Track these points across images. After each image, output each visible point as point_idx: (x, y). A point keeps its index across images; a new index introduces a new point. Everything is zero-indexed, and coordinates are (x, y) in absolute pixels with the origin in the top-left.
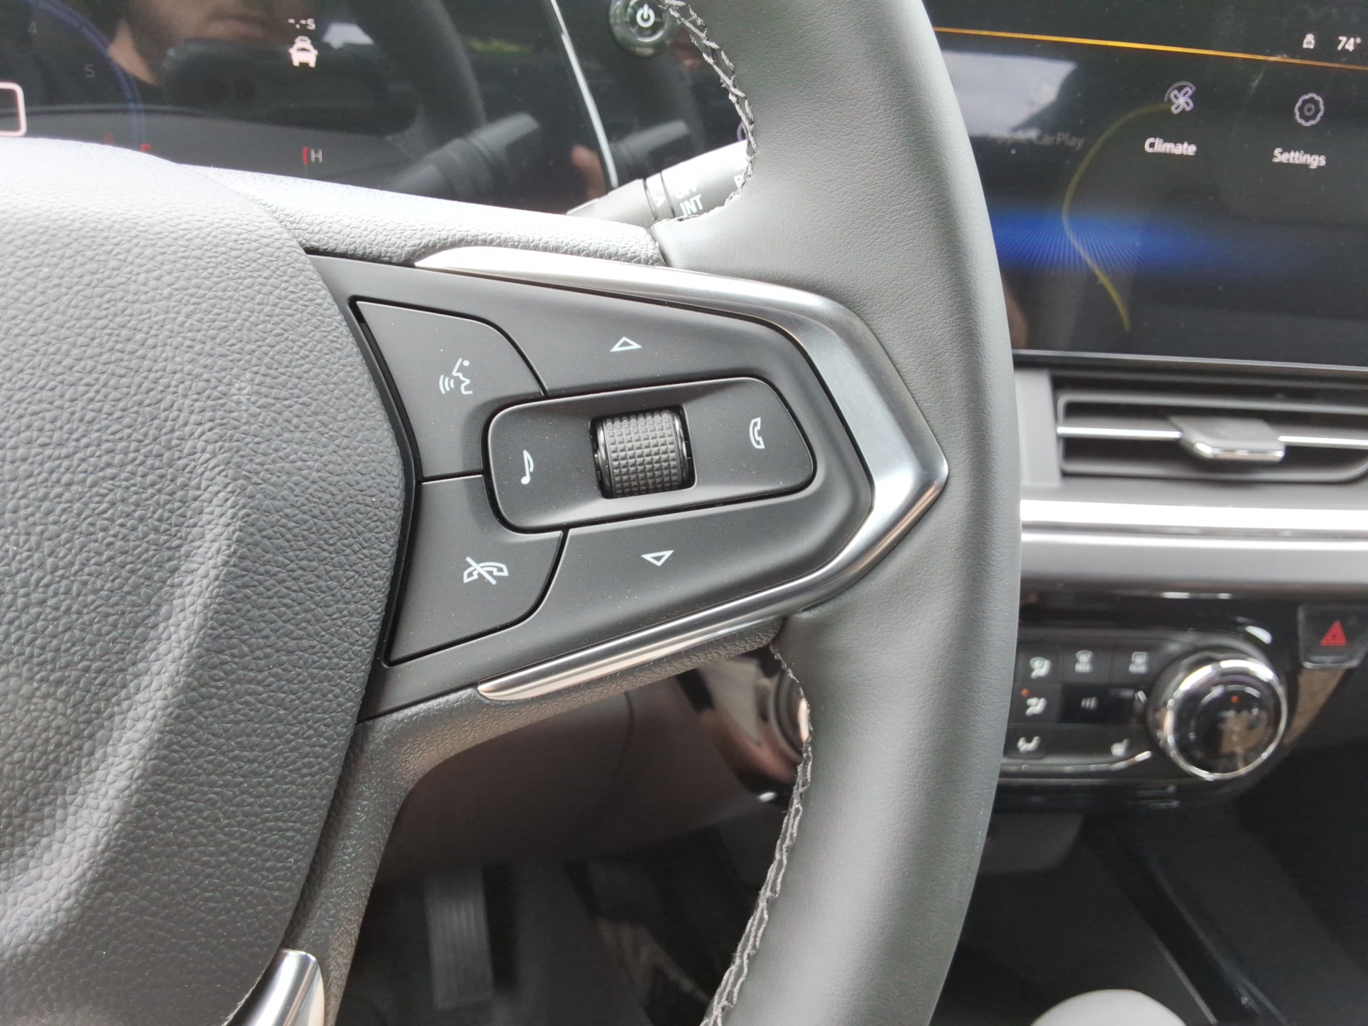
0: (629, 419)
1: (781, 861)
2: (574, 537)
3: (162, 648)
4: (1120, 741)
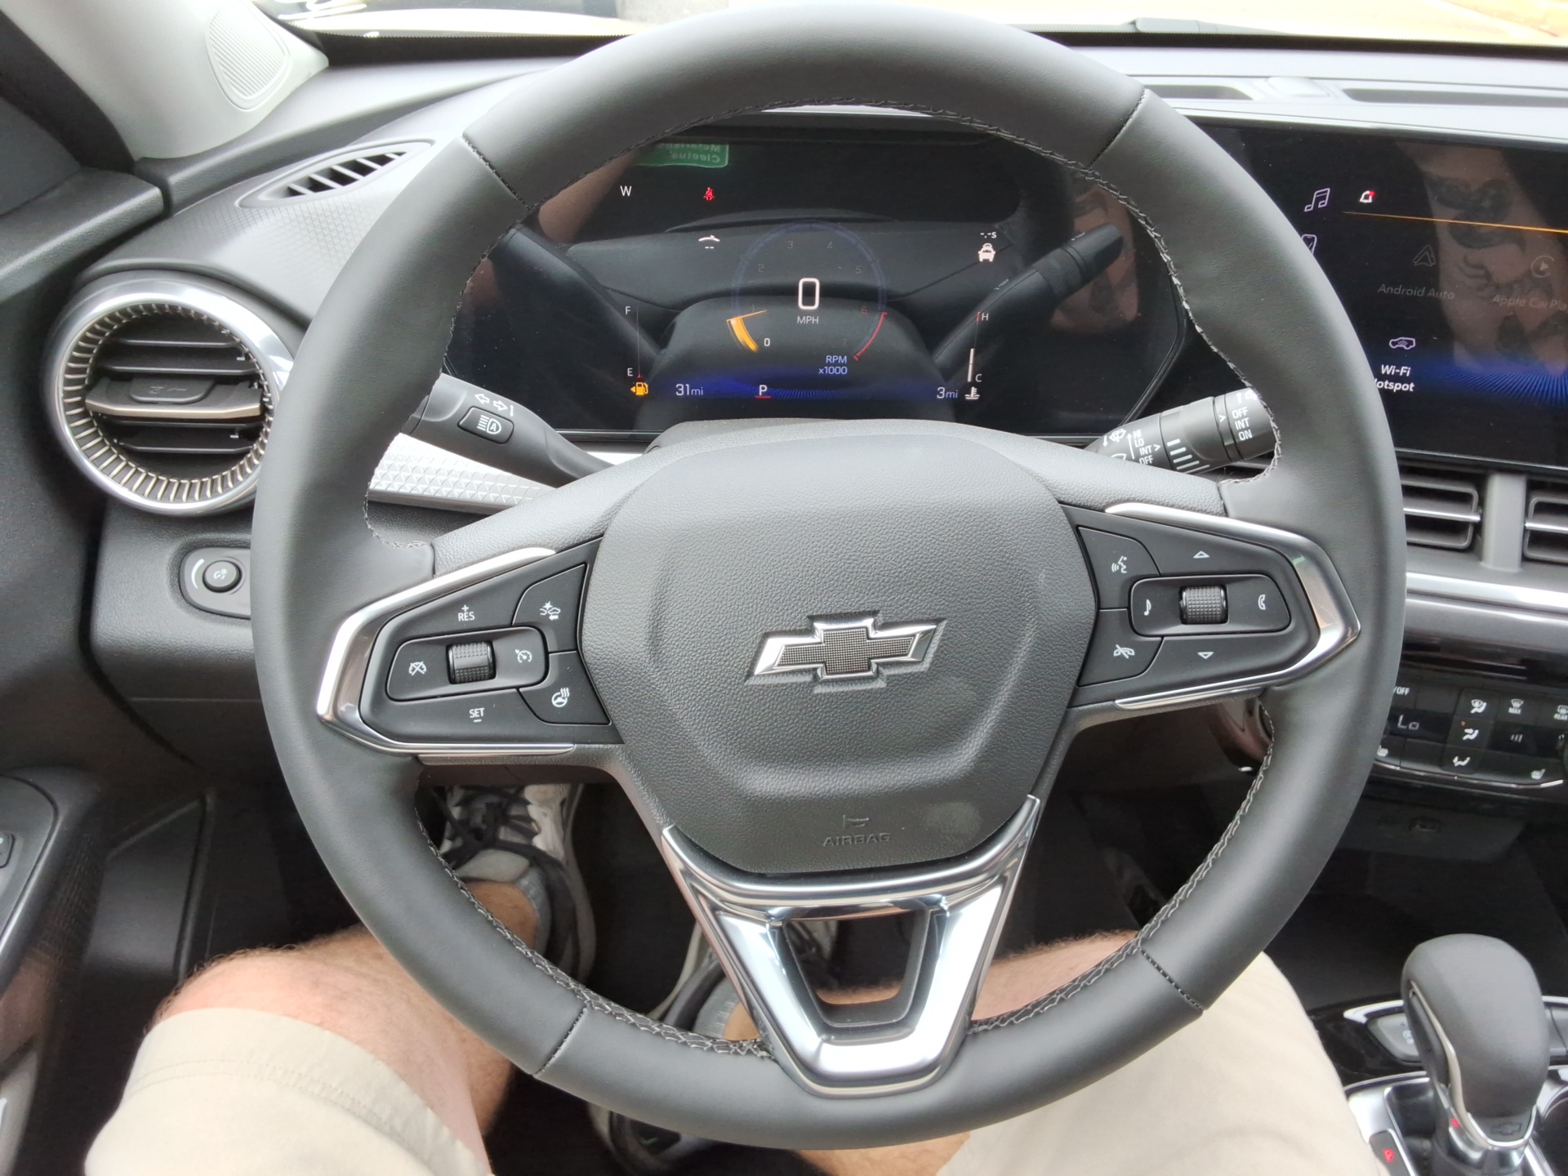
0: (1198, 589)
1: (1249, 800)
2: (1167, 642)
3: (1009, 676)
4: (1539, 769)
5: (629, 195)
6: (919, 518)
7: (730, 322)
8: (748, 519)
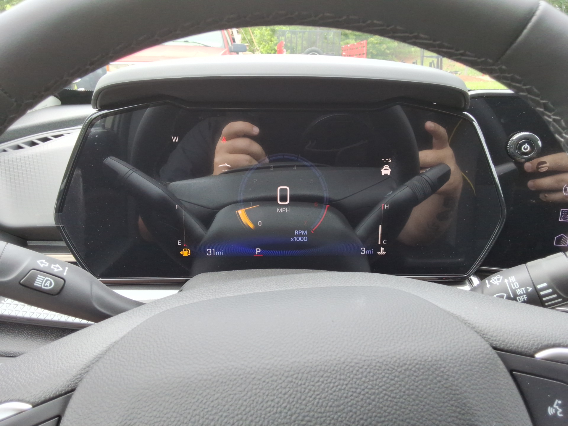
5: (177, 141)
6: (370, 372)
7: (238, 212)
8: (205, 377)
